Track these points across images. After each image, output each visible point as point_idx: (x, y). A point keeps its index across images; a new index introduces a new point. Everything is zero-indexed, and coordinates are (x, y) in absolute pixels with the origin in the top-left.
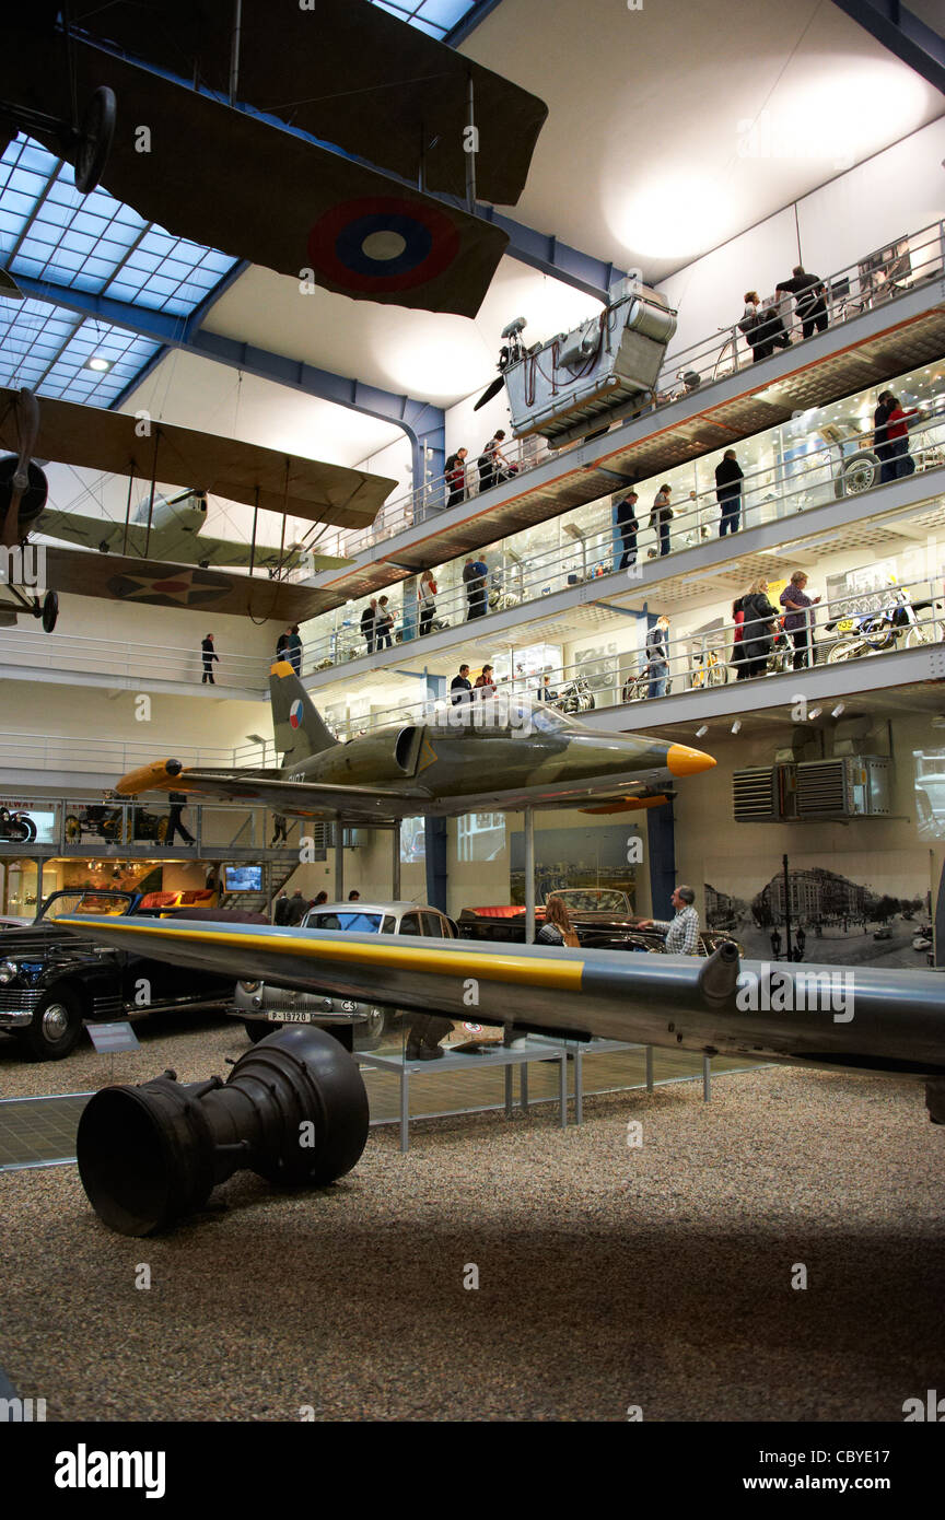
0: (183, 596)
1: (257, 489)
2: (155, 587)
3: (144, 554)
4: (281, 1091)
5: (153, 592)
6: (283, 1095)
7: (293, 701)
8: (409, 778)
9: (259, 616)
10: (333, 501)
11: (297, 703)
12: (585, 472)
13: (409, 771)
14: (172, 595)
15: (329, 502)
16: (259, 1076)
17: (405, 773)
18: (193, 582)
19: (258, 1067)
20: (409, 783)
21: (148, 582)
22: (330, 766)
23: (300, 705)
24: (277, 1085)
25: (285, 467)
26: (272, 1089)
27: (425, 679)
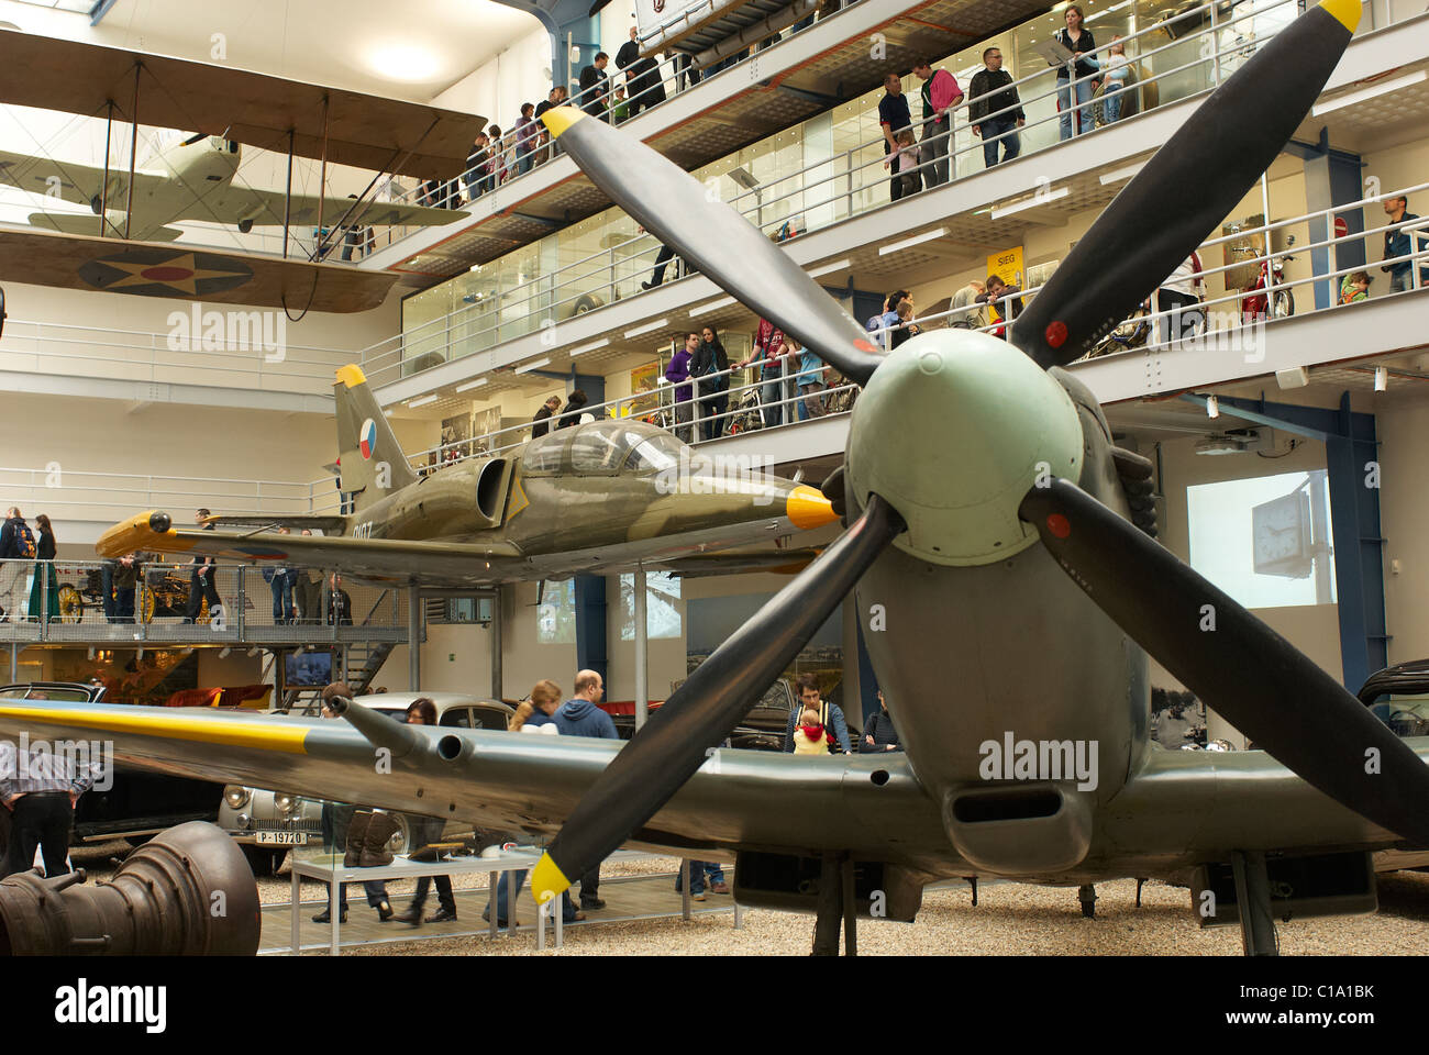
0: (188, 285)
1: (291, 132)
2: (145, 274)
3: (124, 234)
4: (161, 891)
5: (147, 281)
6: (163, 895)
7: (364, 420)
8: (496, 529)
9: (295, 307)
10: (400, 146)
11: (368, 424)
12: (763, 91)
13: (495, 520)
14: (171, 284)
15: (397, 146)
16: (140, 874)
17: (490, 523)
18: (196, 268)
19: (139, 865)
20: (495, 536)
21: (136, 269)
22: (400, 513)
23: (372, 425)
24: (155, 882)
25: (323, 103)
26: (150, 886)
27: (573, 382)
